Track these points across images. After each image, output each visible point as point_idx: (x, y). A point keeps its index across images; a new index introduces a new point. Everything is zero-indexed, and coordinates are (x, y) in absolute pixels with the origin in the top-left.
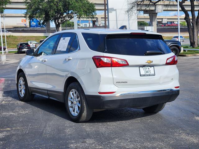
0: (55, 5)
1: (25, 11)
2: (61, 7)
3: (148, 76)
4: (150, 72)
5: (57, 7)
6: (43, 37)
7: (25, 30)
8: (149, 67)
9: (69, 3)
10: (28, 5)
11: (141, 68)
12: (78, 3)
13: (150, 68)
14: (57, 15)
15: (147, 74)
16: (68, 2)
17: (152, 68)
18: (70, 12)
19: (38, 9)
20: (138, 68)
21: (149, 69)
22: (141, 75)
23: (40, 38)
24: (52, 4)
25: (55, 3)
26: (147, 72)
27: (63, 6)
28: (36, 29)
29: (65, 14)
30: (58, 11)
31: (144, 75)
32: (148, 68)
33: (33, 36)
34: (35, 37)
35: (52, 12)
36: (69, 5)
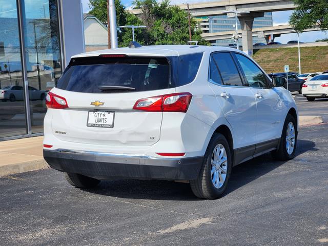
3: (99, 127)
4: (105, 121)
8: (106, 112)
11: (91, 113)
13: (106, 114)
15: (100, 123)
17: (112, 114)
20: (87, 112)
21: (104, 115)
22: (88, 125)
26: (99, 120)
31: (93, 125)
32: (103, 113)
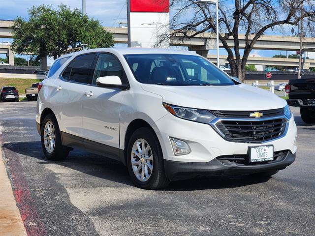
0: (56, 33)
1: (12, 40)
2: (64, 36)
5: (59, 36)
6: (35, 80)
7: (8, 69)
9: (77, 31)
10: (16, 32)
12: (90, 32)
14: (59, 48)
16: (75, 31)
18: (77, 44)
19: (31, 38)
23: (31, 81)
24: (52, 32)
25: (56, 31)
27: (67, 35)
28: (24, 69)
29: (70, 48)
30: (60, 43)
33: (21, 79)
34: (23, 79)
35: (51, 43)
36: (76, 34)
